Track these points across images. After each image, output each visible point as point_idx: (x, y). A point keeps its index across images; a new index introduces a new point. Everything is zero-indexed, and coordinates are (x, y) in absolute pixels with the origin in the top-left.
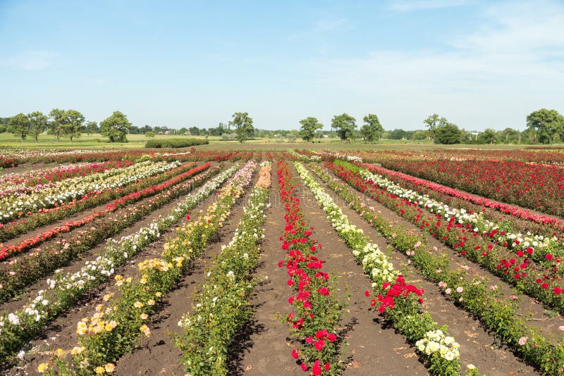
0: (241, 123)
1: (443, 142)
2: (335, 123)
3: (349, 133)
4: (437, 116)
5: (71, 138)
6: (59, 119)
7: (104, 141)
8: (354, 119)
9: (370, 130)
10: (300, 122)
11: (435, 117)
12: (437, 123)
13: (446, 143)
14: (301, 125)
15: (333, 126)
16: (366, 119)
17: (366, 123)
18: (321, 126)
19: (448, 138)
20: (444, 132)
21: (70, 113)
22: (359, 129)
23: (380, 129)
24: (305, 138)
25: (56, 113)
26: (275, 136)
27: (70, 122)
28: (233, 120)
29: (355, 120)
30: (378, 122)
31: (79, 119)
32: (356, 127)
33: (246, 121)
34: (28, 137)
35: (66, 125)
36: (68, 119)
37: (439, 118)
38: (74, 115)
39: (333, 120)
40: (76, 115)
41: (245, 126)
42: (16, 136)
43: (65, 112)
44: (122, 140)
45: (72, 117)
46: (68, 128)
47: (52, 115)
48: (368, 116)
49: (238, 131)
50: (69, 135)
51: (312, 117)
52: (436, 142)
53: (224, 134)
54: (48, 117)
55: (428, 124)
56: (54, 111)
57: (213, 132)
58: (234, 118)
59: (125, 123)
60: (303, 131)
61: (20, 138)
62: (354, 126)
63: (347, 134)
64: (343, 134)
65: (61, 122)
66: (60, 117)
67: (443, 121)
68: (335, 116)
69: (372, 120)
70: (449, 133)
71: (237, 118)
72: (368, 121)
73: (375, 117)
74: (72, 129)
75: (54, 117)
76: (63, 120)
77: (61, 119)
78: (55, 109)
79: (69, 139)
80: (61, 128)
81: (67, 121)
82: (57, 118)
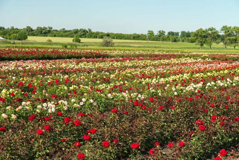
5: (235, 47)
6: (227, 33)
21: (234, 28)
25: (225, 28)
27: (234, 36)
34: (205, 45)
35: (231, 38)
38: (238, 30)
42: (196, 44)
43: (232, 28)
45: (236, 32)
46: (233, 39)
47: (222, 30)
50: (234, 45)
54: (219, 31)
56: (224, 27)
61: (199, 46)
66: (228, 32)
75: (224, 31)
76: (230, 34)
77: (229, 33)
78: (224, 26)
79: (233, 47)
80: (228, 39)
81: (233, 34)
82: (226, 32)
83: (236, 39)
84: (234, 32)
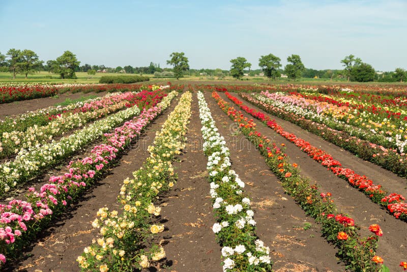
0: (178, 62)
1: (358, 80)
2: (262, 62)
3: (274, 72)
4: (353, 56)
5: (27, 74)
7: (55, 78)
8: (278, 59)
9: (294, 69)
10: (231, 61)
11: (351, 57)
12: (353, 63)
13: (361, 81)
14: (232, 64)
15: (260, 65)
16: (289, 59)
17: (290, 63)
18: (249, 65)
19: (362, 76)
20: (359, 71)
21: (25, 52)
22: (283, 68)
23: (301, 67)
24: (234, 76)
25: (14, 53)
26: (201, 74)
27: (25, 60)
28: (170, 59)
29: (280, 60)
30: (300, 62)
31: (33, 58)
32: (281, 66)
33: (182, 60)
35: (22, 64)
36: (23, 58)
37: (355, 58)
38: (30, 54)
39: (260, 60)
40: (31, 54)
41: (181, 64)
43: (21, 51)
44: (71, 76)
45: (28, 57)
46: (23, 65)
47: (9, 54)
48: (291, 56)
49: (175, 70)
50: (25, 72)
51: (241, 57)
52: (352, 80)
53: (156, 73)
54: (6, 55)
55: (345, 64)
56: (11, 51)
57: (146, 70)
58: (172, 58)
59: (74, 61)
60: (233, 69)
62: (279, 65)
63: (273, 72)
64: (269, 73)
65: (17, 61)
66: (17, 56)
67: (358, 61)
68: (262, 57)
69: (295, 60)
70: (364, 72)
71: (174, 57)
72: (291, 61)
73: (298, 57)
74: (27, 66)
75: (11, 56)
76: (19, 59)
77: (17, 58)
78: (12, 49)
79: (25, 75)
80: (18, 66)
81: (22, 59)
82: (14, 57)
83: (28, 65)
84: (25, 56)
